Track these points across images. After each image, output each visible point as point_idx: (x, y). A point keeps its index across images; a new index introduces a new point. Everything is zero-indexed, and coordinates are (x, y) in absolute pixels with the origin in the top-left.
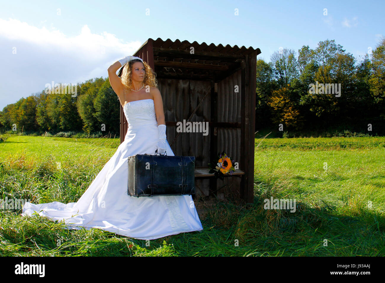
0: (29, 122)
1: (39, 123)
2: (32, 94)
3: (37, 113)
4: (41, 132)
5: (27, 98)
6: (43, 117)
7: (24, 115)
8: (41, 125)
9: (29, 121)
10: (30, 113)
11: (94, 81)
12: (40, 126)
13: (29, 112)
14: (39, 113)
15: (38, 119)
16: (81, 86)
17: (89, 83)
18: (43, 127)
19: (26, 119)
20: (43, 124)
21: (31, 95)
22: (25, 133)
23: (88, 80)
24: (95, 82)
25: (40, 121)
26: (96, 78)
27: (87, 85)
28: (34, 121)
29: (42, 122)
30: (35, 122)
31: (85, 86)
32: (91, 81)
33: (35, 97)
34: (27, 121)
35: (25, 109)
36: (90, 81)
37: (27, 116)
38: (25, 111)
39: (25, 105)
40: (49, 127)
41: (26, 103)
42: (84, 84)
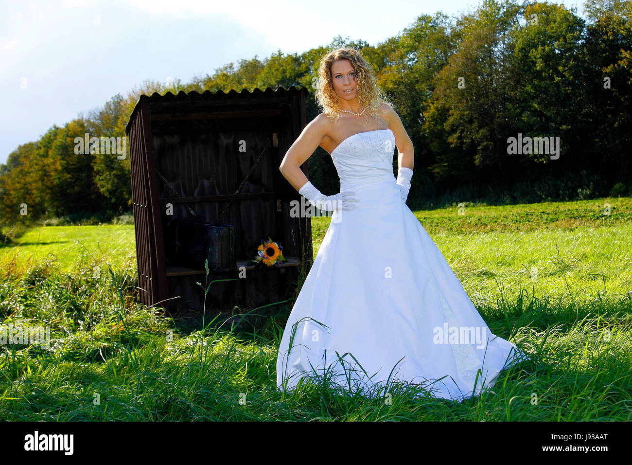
0: (76, 188)
1: (102, 190)
2: (79, 115)
3: (95, 163)
4: (109, 212)
5: (67, 126)
6: (113, 173)
7: (62, 171)
8: (106, 194)
9: (77, 185)
10: (78, 165)
11: (237, 67)
12: (106, 197)
13: (75, 163)
14: (101, 163)
15: (100, 180)
16: (205, 85)
17: (224, 75)
18: (113, 200)
19: (69, 180)
20: (112, 192)
21: (76, 118)
22: (68, 219)
23: (222, 67)
24: (239, 70)
25: (104, 184)
26: (240, 61)
27: (219, 81)
28: (90, 184)
29: (109, 186)
30: (93, 187)
31: (214, 83)
32: (229, 70)
33: (88, 121)
34: (71, 185)
35: (65, 155)
36: (226, 68)
37: (69, 173)
38: (63, 159)
39: (65, 144)
40: (128, 199)
41: (66, 139)
42: (210, 78)
